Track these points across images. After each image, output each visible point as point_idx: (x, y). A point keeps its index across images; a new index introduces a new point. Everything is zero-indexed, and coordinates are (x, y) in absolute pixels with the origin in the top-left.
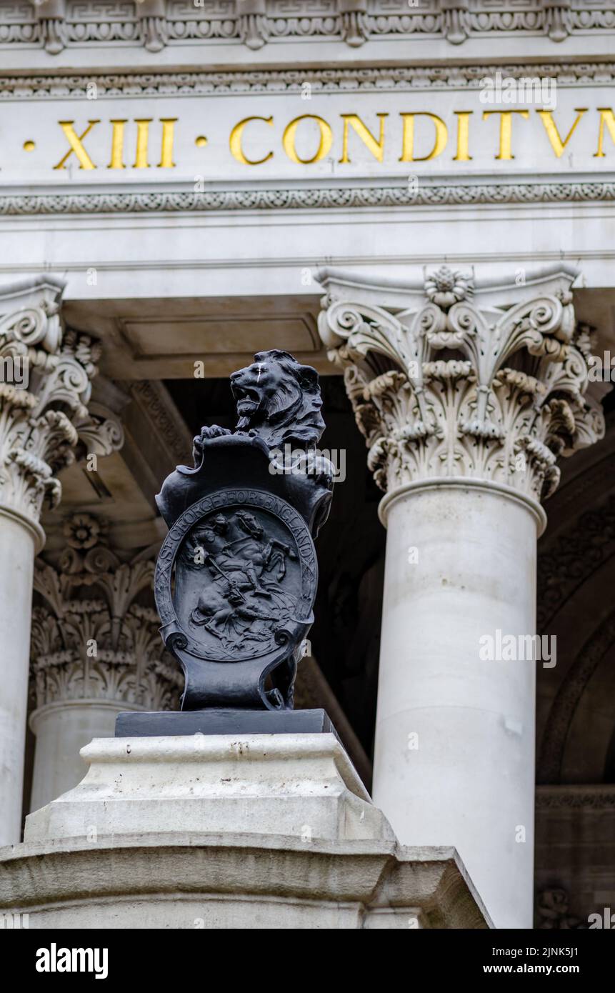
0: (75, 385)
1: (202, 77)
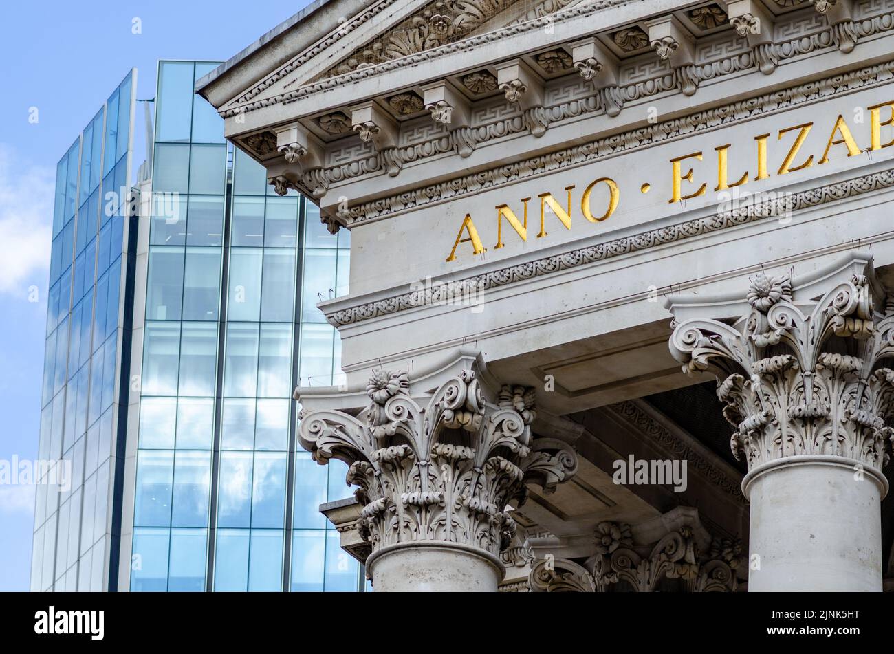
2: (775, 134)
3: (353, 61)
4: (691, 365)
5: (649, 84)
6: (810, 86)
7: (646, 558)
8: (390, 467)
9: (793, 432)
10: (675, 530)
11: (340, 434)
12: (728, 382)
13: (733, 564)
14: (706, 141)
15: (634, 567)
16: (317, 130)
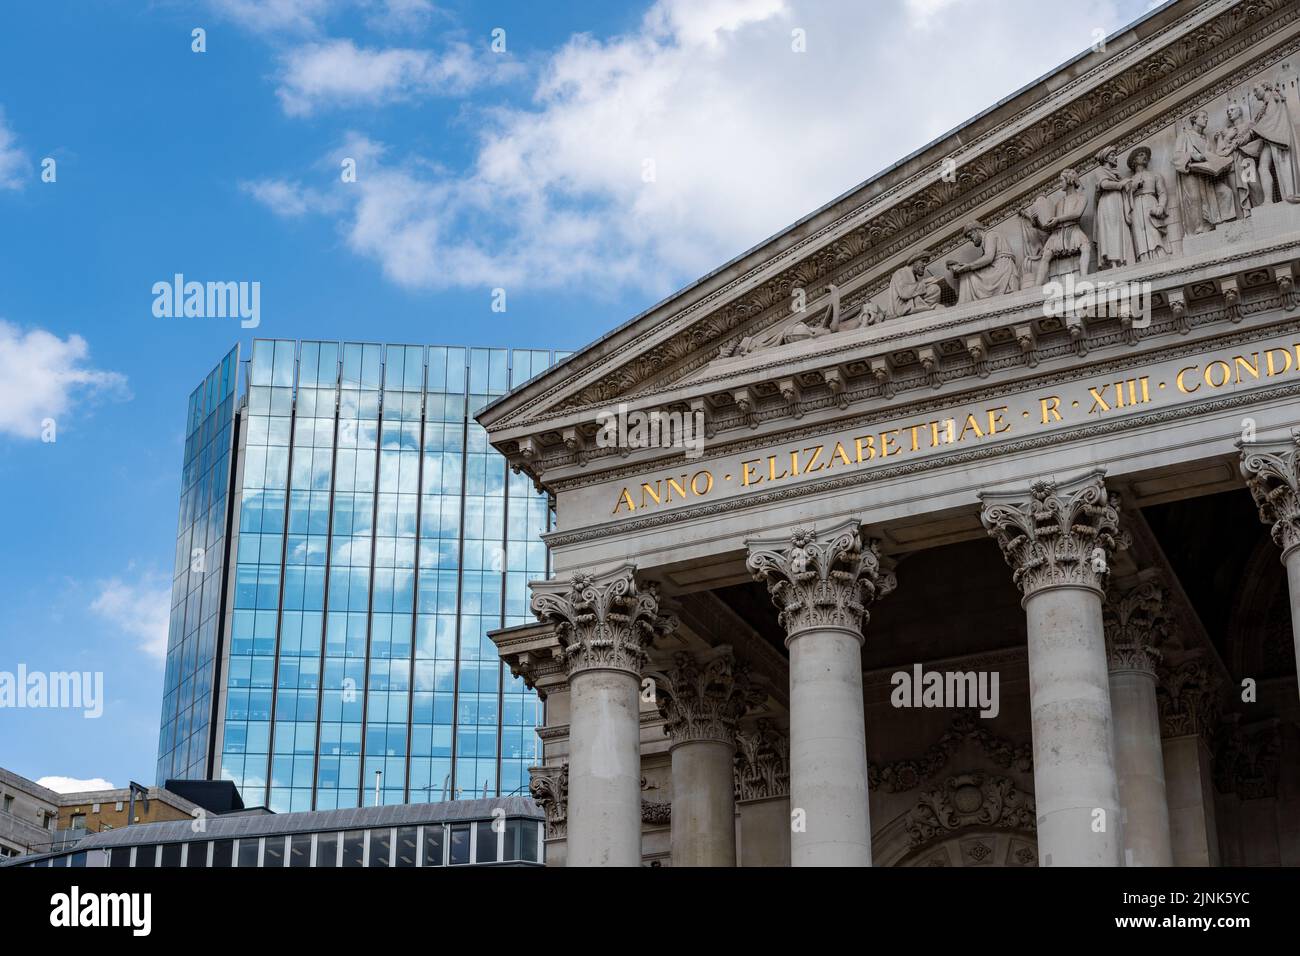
0: (1112, 519)
1: (1159, 353)
2: (801, 451)
3: (563, 405)
4: (758, 575)
5: (731, 422)
6: (822, 427)
7: (702, 671)
8: (582, 625)
9: (817, 613)
10: (719, 657)
11: (554, 607)
12: (779, 585)
13: (748, 676)
14: (762, 453)
15: (696, 676)
16: (542, 441)
